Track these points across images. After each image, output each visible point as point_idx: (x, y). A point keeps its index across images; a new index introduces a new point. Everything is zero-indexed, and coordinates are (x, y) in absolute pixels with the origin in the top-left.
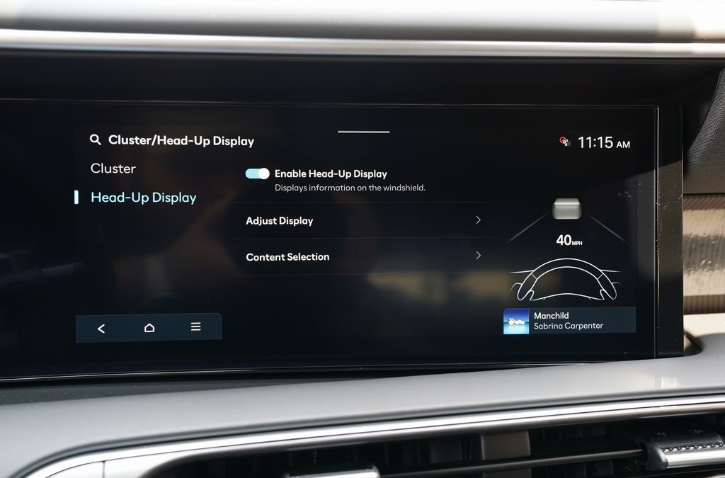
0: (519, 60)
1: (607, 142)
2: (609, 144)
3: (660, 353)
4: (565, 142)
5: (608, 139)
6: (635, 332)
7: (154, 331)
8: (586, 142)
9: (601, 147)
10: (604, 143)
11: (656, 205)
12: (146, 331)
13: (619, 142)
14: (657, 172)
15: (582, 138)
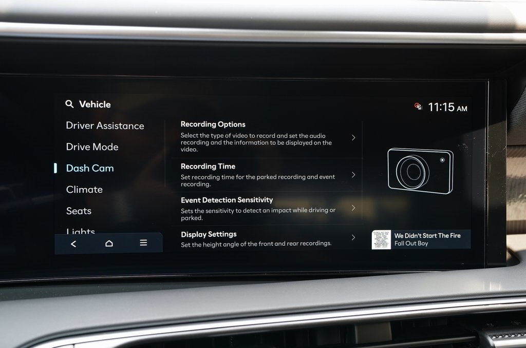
0: (385, 46)
1: (450, 106)
2: (451, 108)
3: (489, 264)
4: (419, 107)
5: (451, 105)
6: (470, 248)
7: (112, 246)
8: (434, 107)
9: (446, 110)
10: (448, 108)
11: (487, 154)
12: (106, 246)
13: (459, 107)
14: (487, 130)
15: (431, 104)
